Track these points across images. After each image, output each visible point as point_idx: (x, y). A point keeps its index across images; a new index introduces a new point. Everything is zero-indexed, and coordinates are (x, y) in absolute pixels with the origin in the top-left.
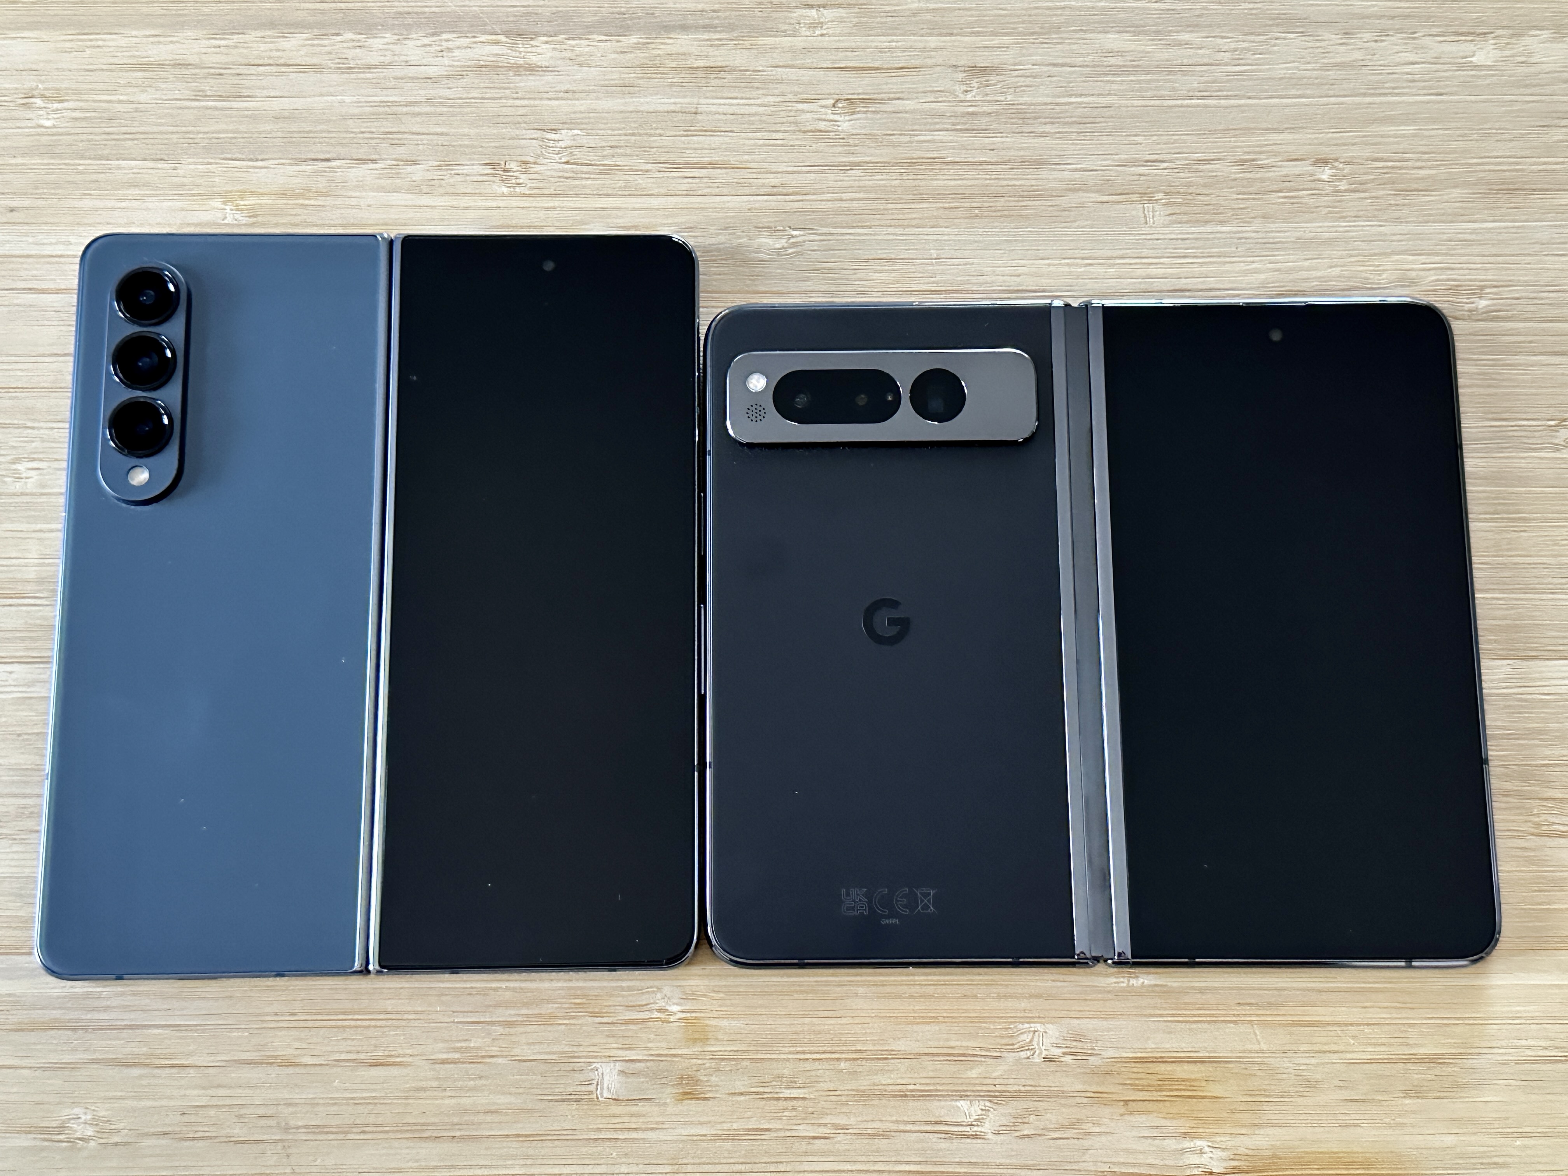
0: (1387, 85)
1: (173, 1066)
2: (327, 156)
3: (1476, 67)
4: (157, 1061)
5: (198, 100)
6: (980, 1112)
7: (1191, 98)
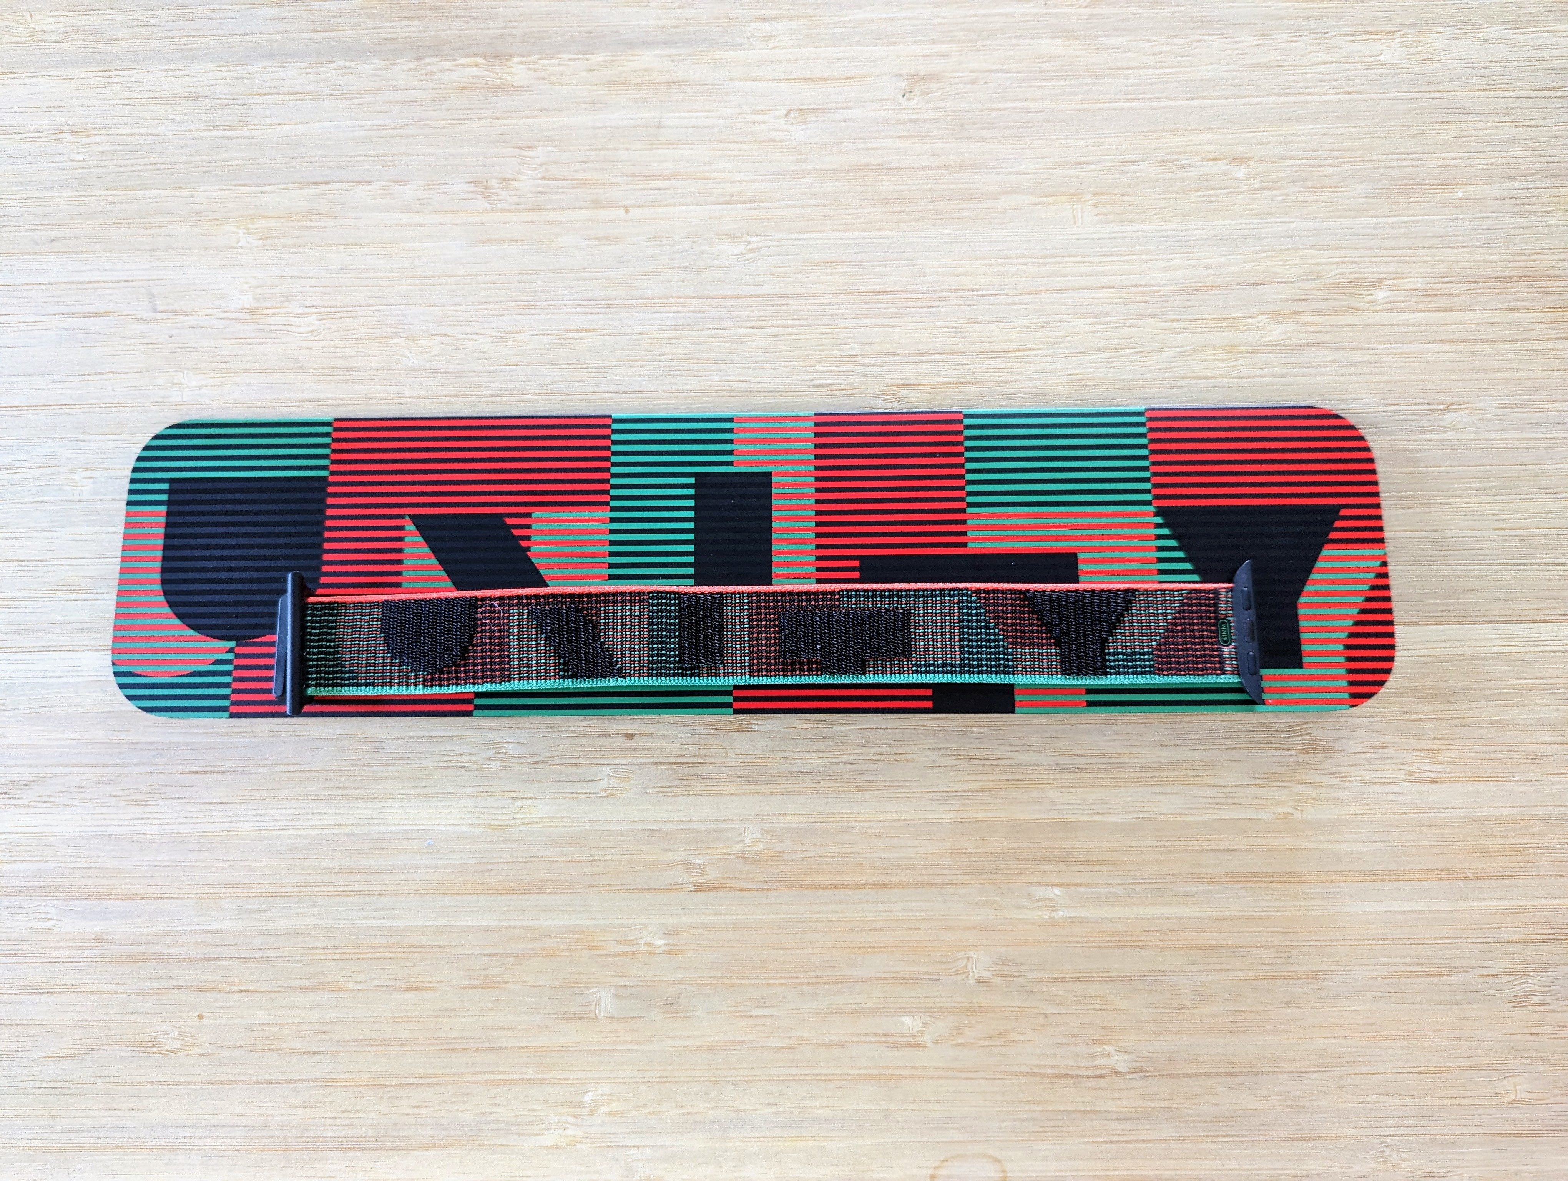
0: (1299, 85)
1: (241, 991)
2: (326, 179)
3: (1383, 65)
4: (228, 987)
5: (210, 130)
6: (921, 1025)
7: (1116, 101)
